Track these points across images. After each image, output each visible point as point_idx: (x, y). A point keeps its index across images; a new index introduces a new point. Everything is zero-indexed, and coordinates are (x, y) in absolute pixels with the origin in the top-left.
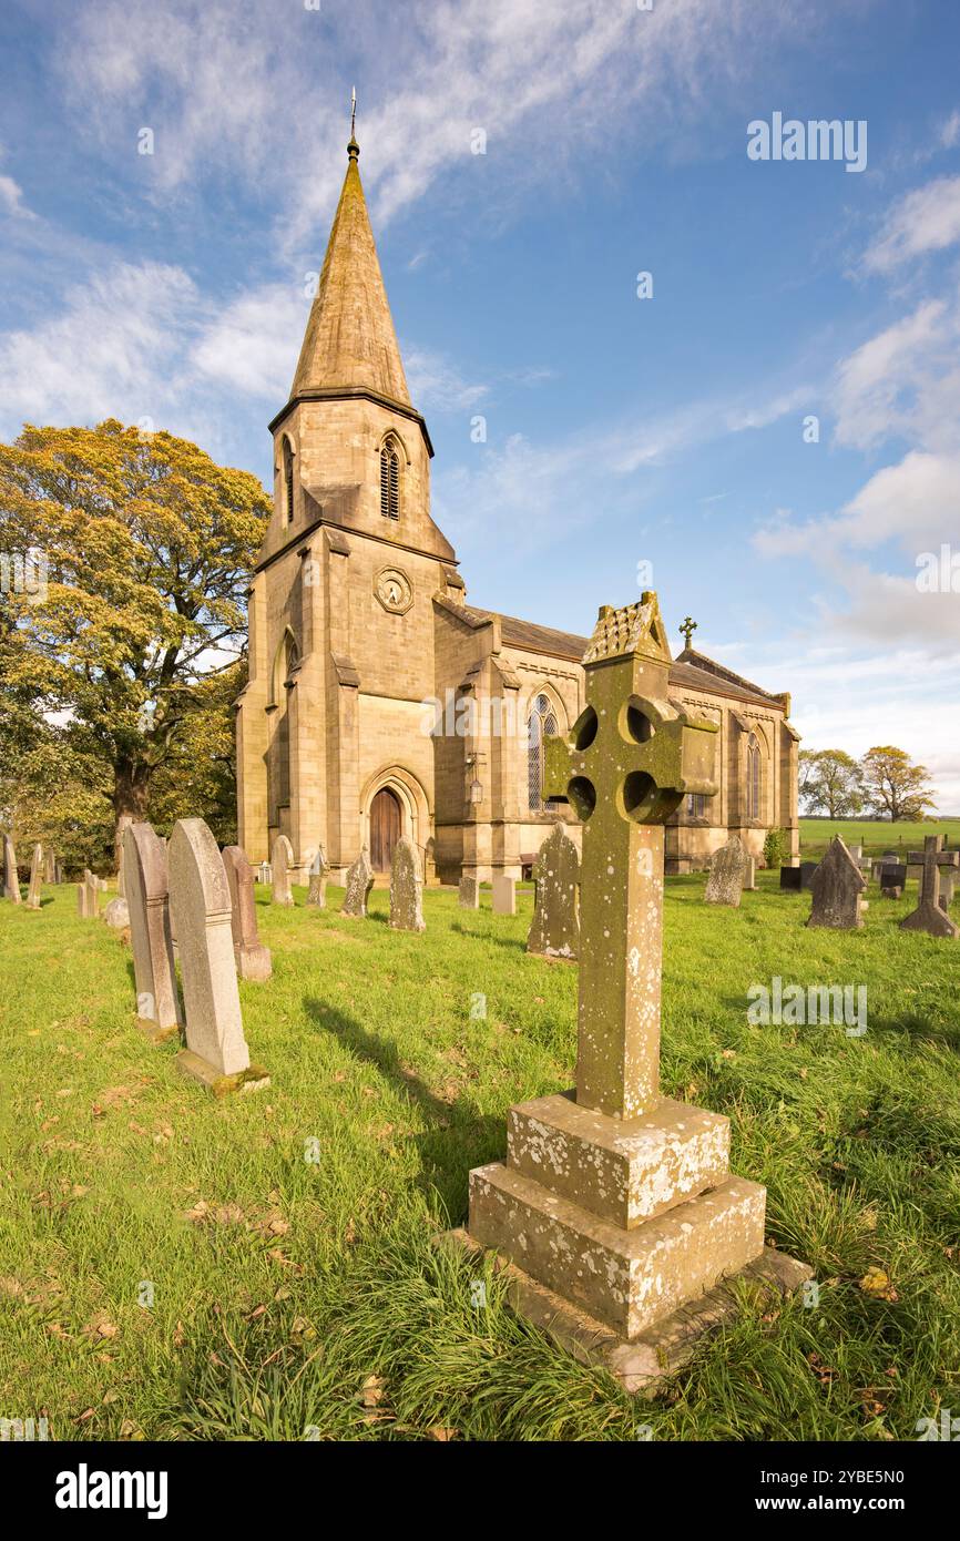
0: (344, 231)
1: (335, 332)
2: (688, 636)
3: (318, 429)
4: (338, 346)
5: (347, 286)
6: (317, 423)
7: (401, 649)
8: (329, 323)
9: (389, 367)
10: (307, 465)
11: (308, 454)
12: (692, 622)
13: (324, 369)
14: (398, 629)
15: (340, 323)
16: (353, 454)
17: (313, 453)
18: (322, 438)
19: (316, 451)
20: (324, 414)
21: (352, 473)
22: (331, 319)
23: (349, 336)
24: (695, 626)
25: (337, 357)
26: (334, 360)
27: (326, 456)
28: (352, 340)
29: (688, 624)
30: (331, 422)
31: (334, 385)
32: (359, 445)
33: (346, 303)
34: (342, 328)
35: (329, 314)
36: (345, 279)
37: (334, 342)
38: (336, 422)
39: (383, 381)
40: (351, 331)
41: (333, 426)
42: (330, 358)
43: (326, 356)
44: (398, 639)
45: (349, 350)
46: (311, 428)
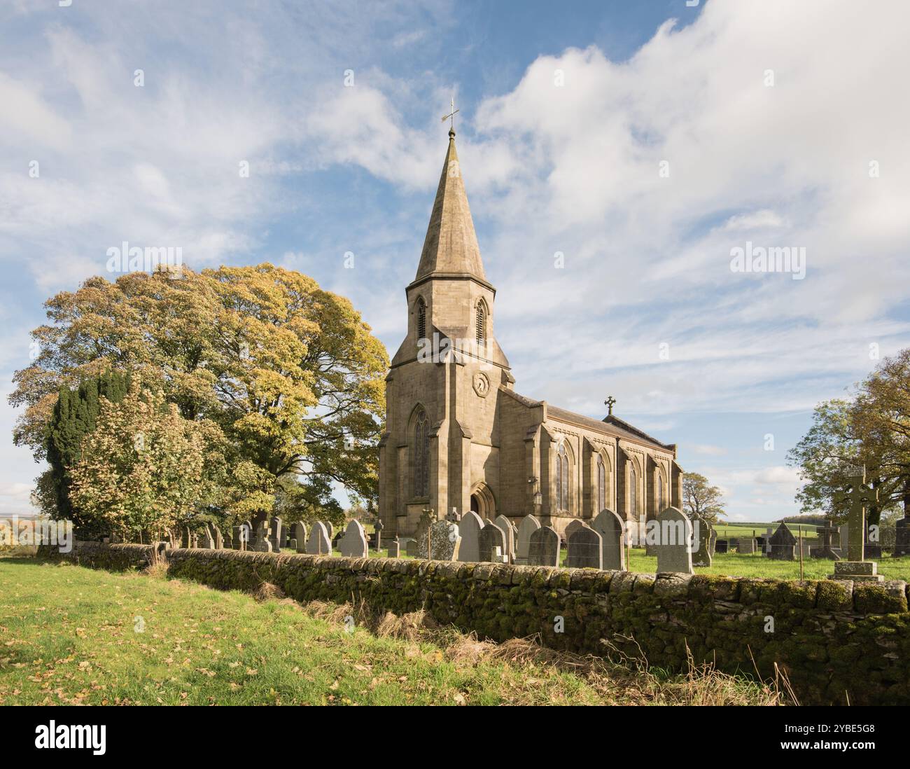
0: (450, 182)
1: (449, 240)
2: (610, 407)
3: (443, 294)
4: (451, 248)
5: (454, 214)
6: (442, 291)
7: (484, 417)
8: (445, 235)
9: (477, 260)
10: (436, 315)
11: (437, 308)
12: (613, 399)
13: (444, 261)
14: (483, 405)
15: (451, 235)
16: (463, 310)
17: (439, 308)
18: (446, 300)
19: (441, 307)
20: (446, 288)
21: (462, 320)
22: (447, 232)
23: (457, 243)
24: (614, 401)
25: (451, 254)
26: (449, 256)
27: (447, 309)
28: (459, 246)
29: (610, 400)
30: (451, 291)
31: (450, 271)
32: (466, 305)
33: (454, 224)
34: (453, 238)
35: (445, 230)
36: (452, 210)
37: (449, 246)
38: (454, 291)
39: (475, 269)
40: (458, 241)
41: (451, 294)
42: (447, 255)
43: (444, 253)
44: (483, 411)
45: (458, 251)
46: (439, 294)
